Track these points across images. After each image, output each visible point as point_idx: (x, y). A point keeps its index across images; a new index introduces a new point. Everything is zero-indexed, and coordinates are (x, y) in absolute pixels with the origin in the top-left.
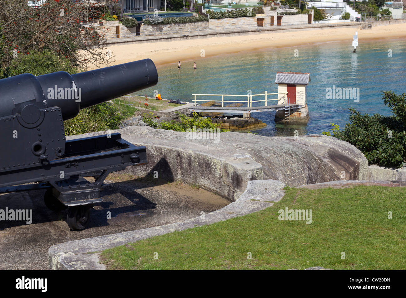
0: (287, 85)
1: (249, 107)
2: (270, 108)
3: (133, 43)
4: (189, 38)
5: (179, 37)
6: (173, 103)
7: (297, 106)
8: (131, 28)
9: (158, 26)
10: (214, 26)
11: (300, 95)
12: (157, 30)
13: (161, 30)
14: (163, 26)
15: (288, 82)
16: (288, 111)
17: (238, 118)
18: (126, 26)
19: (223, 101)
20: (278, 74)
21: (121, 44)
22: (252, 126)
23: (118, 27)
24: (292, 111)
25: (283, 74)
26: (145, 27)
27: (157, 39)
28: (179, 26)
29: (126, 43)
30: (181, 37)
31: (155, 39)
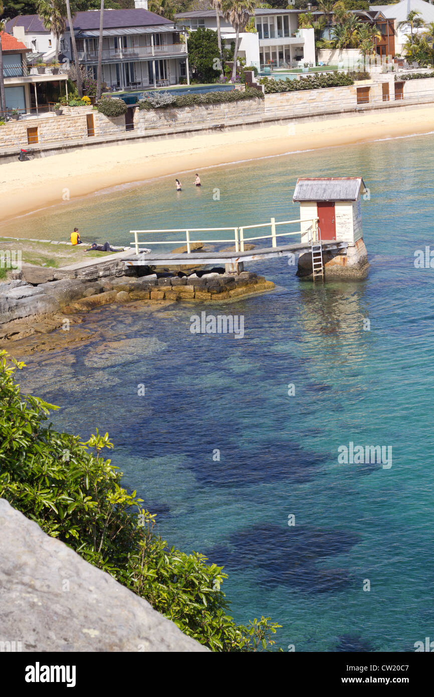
0: (316, 204)
1: (240, 250)
2: (281, 251)
3: (118, 144)
4: (226, 129)
5: (206, 129)
6: (96, 249)
7: (338, 244)
8: (116, 118)
9: (168, 111)
10: (275, 105)
11: (343, 221)
12: (165, 119)
13: (174, 117)
14: (176, 111)
15: (317, 198)
16: (318, 254)
17: (217, 274)
18: (105, 114)
19: (188, 241)
20: (300, 183)
21: (96, 146)
22: (240, 290)
23: (90, 118)
24: (329, 254)
25: (310, 182)
26: (142, 113)
27: (165, 134)
28: (207, 109)
29: (104, 145)
30: (209, 129)
31: (161, 135)
